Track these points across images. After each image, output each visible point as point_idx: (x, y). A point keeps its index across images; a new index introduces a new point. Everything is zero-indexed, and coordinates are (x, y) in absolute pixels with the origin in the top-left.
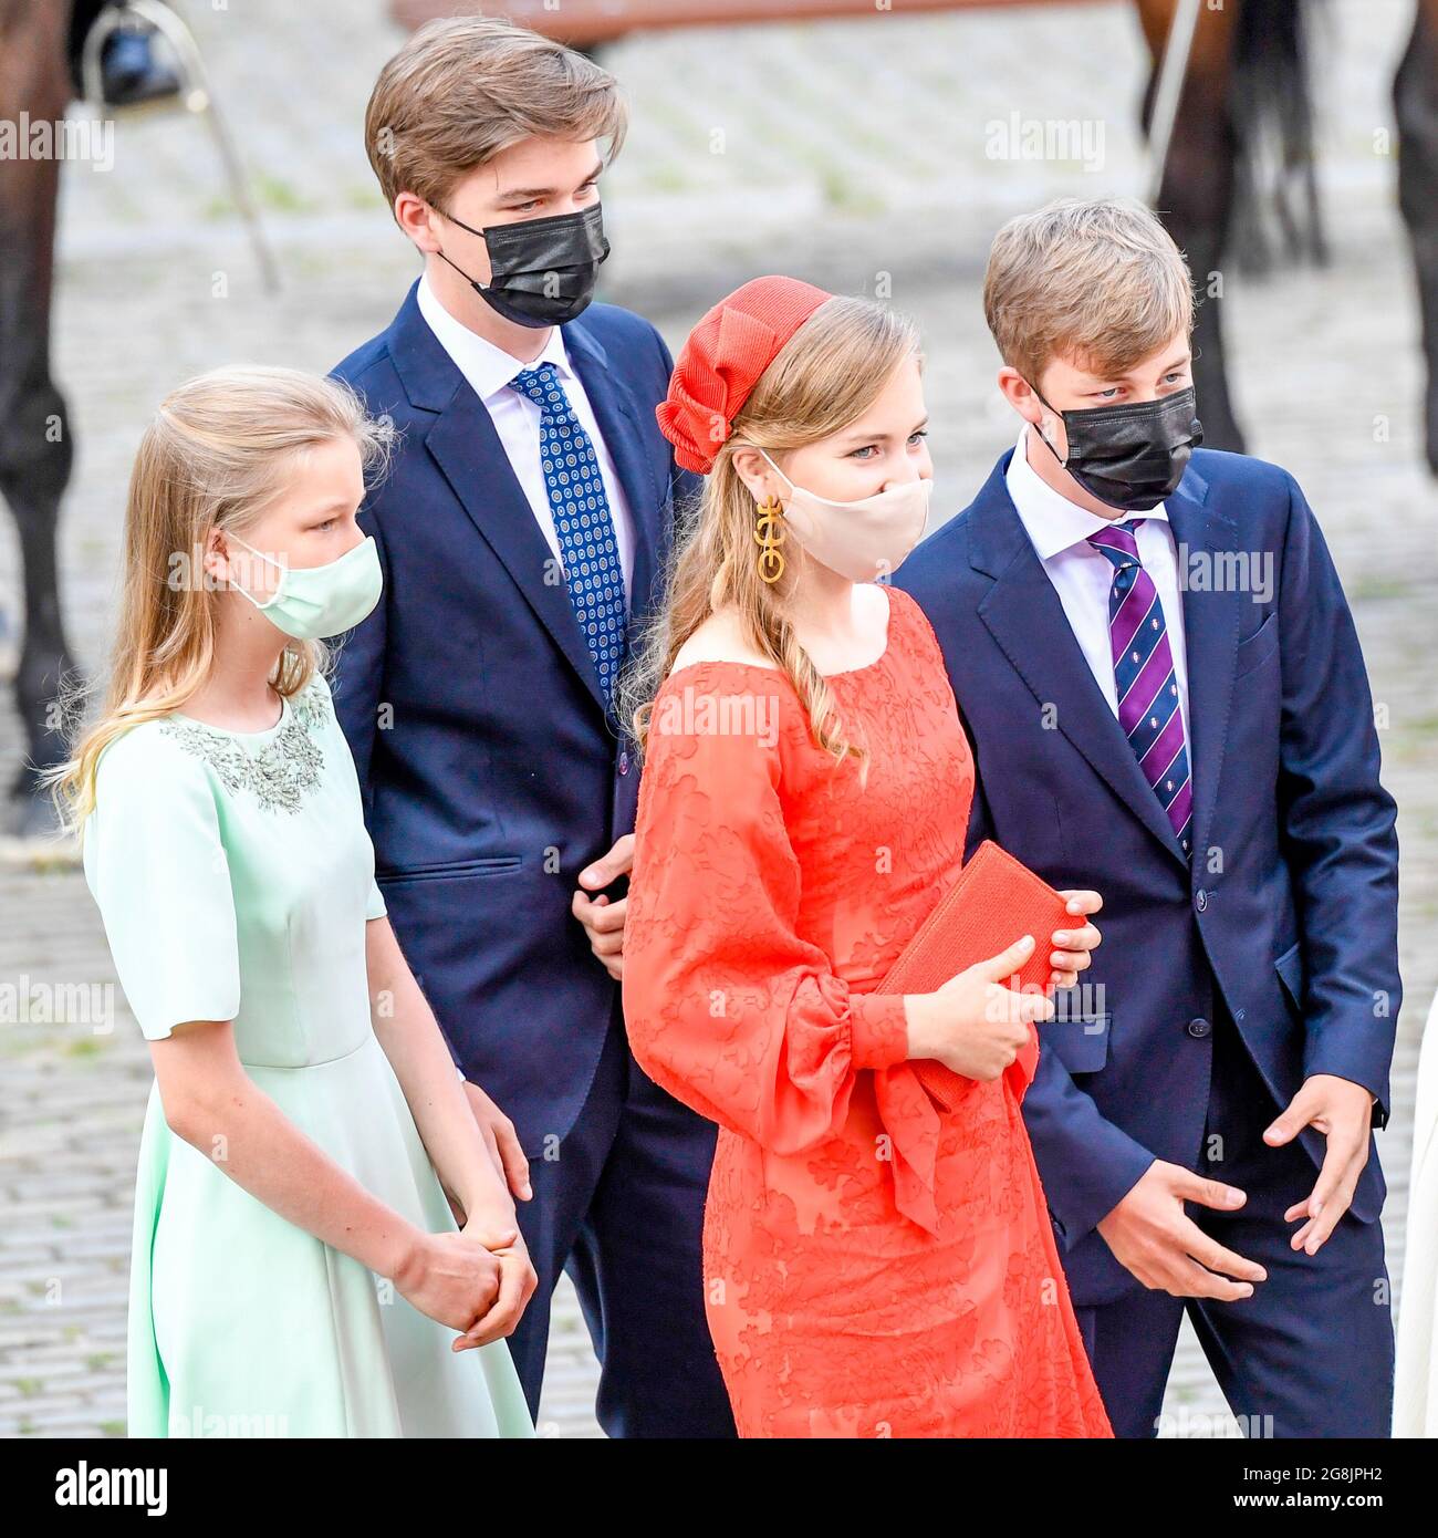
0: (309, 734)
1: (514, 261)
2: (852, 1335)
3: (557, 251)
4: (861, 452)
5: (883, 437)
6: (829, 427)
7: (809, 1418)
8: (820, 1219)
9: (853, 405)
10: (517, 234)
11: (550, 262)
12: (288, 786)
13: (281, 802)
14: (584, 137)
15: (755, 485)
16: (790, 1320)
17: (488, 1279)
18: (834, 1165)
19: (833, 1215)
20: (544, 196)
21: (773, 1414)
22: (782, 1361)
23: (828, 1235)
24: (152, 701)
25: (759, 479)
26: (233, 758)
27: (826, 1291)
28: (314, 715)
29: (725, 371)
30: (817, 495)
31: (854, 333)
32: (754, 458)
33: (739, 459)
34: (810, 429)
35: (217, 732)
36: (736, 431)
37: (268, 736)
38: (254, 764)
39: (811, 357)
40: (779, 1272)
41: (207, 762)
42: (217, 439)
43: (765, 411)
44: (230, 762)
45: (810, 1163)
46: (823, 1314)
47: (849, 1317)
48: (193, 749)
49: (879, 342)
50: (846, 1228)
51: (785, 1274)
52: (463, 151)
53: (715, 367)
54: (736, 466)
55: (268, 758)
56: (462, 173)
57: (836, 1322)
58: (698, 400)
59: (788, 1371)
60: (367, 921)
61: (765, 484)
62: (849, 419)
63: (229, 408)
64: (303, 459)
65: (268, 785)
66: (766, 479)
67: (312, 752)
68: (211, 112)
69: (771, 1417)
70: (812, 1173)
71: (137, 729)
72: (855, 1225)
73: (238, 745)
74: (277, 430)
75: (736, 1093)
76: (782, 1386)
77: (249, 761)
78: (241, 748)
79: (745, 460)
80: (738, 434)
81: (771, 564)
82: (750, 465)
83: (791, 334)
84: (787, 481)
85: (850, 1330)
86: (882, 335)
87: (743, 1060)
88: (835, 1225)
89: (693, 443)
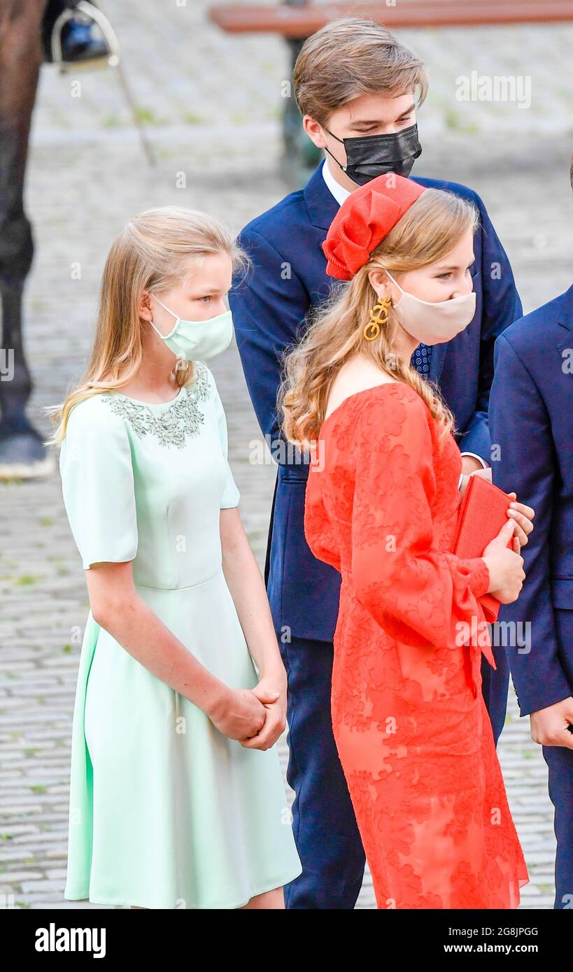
0: (198, 404)
1: (359, 158)
2: (453, 755)
3: (383, 154)
4: (443, 276)
5: (455, 268)
6: (428, 261)
7: (429, 804)
8: (435, 693)
9: (442, 250)
10: (359, 144)
11: (378, 160)
12: (177, 433)
13: (173, 442)
14: (394, 95)
15: (379, 289)
16: (419, 749)
17: (259, 720)
18: (440, 662)
19: (442, 690)
20: (377, 124)
21: (409, 802)
22: (414, 772)
23: (440, 701)
24: (105, 384)
25: (382, 286)
26: (145, 417)
27: (439, 732)
28: (202, 394)
29: (373, 227)
30: (418, 298)
31: (445, 209)
32: (379, 274)
33: (372, 275)
34: (417, 261)
35: (136, 402)
36: (372, 259)
37: (166, 406)
38: (157, 421)
39: (420, 223)
40: (411, 724)
41: (126, 420)
42: (154, 242)
43: (393, 249)
44: (143, 420)
45: (428, 662)
46: (437, 745)
47: (450, 746)
48: (118, 411)
49: (457, 216)
50: (448, 697)
51: (415, 724)
52: (330, 98)
53: (368, 223)
54: (370, 279)
55: (165, 418)
56: (332, 109)
57: (444, 749)
58: (353, 241)
59: (417, 778)
60: (221, 509)
61: (385, 290)
62: (440, 256)
63: (164, 226)
64: (199, 261)
65: (165, 433)
66: (386, 286)
67: (197, 415)
68: (119, 69)
69: (408, 804)
70: (429, 667)
71: (93, 398)
72: (451, 695)
73: (149, 410)
74: (187, 243)
75: (430, 617)
76: (414, 786)
77: (154, 419)
78: (151, 412)
79: (375, 276)
80: (373, 261)
81: (372, 331)
82: (378, 278)
83: (408, 208)
84: (400, 288)
85: (451, 753)
86: (459, 212)
87: (431, 599)
88: (443, 695)
89: (344, 264)
